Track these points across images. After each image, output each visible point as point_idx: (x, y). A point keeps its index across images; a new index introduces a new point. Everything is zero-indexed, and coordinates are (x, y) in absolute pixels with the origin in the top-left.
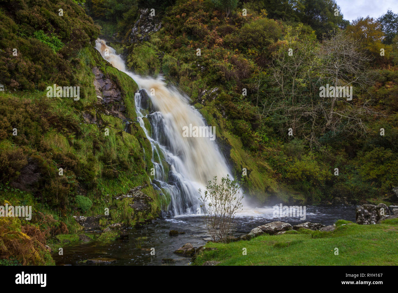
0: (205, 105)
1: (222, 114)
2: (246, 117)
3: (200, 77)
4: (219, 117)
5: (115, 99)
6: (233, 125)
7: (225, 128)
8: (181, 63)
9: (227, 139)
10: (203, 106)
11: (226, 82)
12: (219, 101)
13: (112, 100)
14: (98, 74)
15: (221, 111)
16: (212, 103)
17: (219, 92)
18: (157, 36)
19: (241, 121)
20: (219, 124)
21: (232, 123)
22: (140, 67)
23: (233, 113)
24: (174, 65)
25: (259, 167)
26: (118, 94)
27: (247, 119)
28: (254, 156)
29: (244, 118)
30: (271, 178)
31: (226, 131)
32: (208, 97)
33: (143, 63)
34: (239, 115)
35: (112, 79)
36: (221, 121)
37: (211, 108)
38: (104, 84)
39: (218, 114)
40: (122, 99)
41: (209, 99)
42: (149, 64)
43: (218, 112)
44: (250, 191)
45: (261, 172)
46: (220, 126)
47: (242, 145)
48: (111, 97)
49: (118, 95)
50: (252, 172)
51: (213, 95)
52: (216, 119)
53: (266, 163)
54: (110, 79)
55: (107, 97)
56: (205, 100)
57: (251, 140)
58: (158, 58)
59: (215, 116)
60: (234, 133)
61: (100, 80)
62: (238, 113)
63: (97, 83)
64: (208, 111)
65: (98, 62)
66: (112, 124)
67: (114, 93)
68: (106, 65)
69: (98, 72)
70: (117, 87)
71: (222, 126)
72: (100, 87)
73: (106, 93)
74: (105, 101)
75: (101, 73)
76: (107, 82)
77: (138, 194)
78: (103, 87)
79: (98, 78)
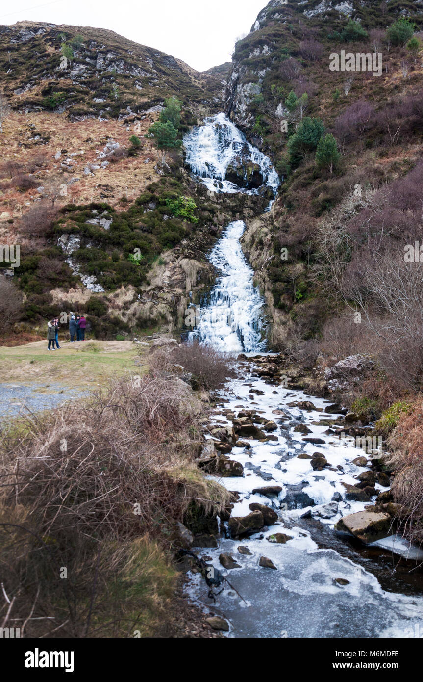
1: (270, 278)
5: (180, 280)
6: (273, 287)
9: (267, 298)
12: (270, 267)
13: (177, 282)
14: (170, 267)
15: (269, 275)
16: (266, 270)
19: (278, 283)
23: (273, 276)
35: (180, 268)
36: (267, 284)
38: (172, 273)
41: (266, 266)
47: (274, 303)
48: (176, 279)
55: (174, 280)
59: (264, 280)
60: (272, 293)
63: (168, 273)
64: (261, 276)
65: (177, 258)
66: (165, 297)
67: (180, 277)
68: (184, 258)
69: (171, 265)
70: (183, 272)
71: (266, 288)
72: (169, 275)
73: (173, 278)
74: (172, 283)
75: (173, 265)
76: (176, 270)
78: (172, 275)
79: (169, 269)
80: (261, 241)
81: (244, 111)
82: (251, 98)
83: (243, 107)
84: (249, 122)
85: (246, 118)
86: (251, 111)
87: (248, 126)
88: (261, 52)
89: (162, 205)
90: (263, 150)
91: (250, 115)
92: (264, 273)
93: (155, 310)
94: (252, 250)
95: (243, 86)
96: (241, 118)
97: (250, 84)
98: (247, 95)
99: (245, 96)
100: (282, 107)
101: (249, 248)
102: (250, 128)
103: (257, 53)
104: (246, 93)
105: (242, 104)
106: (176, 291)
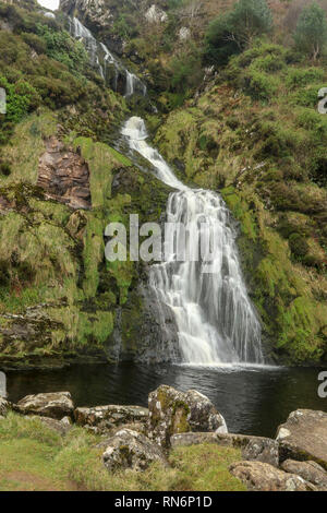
0: (240, 190)
1: (265, 203)
4: (259, 208)
5: (76, 179)
8: (224, 129)
9: (266, 241)
10: (237, 190)
12: (262, 182)
13: (70, 182)
14: (54, 146)
15: (264, 198)
16: (252, 186)
17: (266, 168)
19: (295, 213)
20: (256, 219)
21: (280, 216)
22: (168, 141)
24: (213, 134)
26: (81, 173)
32: (247, 177)
35: (76, 154)
36: (261, 214)
37: (249, 193)
38: (60, 159)
39: (259, 203)
40: (88, 180)
41: (248, 180)
42: (182, 136)
43: (258, 200)
47: (290, 254)
48: (68, 176)
49: (83, 175)
50: (297, 299)
51: (256, 173)
52: (254, 212)
54: (73, 152)
55: (61, 176)
56: (243, 182)
59: (252, 205)
61: (56, 154)
63: (48, 158)
64: (243, 198)
65: (65, 132)
66: (48, 213)
67: (75, 171)
68: (79, 135)
69: (55, 143)
70: (83, 164)
72: (51, 163)
73: (60, 172)
74: (57, 182)
75: (61, 144)
76: (66, 156)
77: (34, 314)
78: (57, 164)
79: (51, 150)
80: (212, 139)
81: (99, 6)
84: (106, 20)
85: (103, 14)
86: (109, 8)
87: (105, 23)
89: (29, 31)
91: (108, 12)
92: (249, 190)
93: (30, 239)
94: (187, 156)
96: (94, 13)
100: (156, 10)
101: (177, 152)
102: (107, 27)
106: (69, 201)
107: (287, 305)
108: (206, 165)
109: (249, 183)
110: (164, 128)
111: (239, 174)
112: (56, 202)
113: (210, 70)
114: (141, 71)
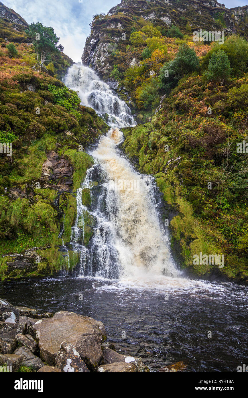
0: (166, 174)
1: (180, 181)
2: (202, 183)
3: (173, 147)
4: (176, 184)
5: (65, 174)
6: (188, 192)
7: (180, 195)
8: (161, 137)
9: (179, 206)
10: (164, 174)
11: (190, 149)
12: (178, 169)
13: (62, 176)
14: (52, 156)
15: (179, 178)
16: (173, 172)
17: (181, 160)
18: (155, 117)
19: (196, 187)
20: (174, 192)
21: (188, 189)
22: (130, 145)
23: (187, 179)
24: (155, 139)
25: (207, 235)
26: (68, 170)
27: (203, 185)
28: (203, 224)
29: (200, 184)
30: (219, 248)
31: (181, 198)
32: (171, 165)
33: (134, 142)
34: (193, 182)
35: (66, 159)
36: (177, 188)
37: (171, 176)
38: (56, 163)
39: (176, 182)
40: (72, 174)
41: (171, 168)
42: (139, 142)
43: (176, 180)
44: (187, 261)
45: (209, 241)
46: (175, 194)
47: (193, 212)
48: (60, 173)
49: (69, 172)
50: (195, 241)
51: (175, 163)
52: (173, 187)
53: (218, 232)
54: (64, 159)
55: (57, 173)
56: (168, 169)
57: (203, 207)
58: (147, 135)
59: (172, 183)
60: (188, 200)
61: (54, 161)
62: (193, 179)
63: (49, 164)
64: (167, 179)
65: (61, 147)
66: (45, 195)
67: (65, 170)
68: (69, 148)
69: (54, 154)
70: (70, 165)
71: (177, 193)
72: (50, 166)
73: (56, 170)
74: (54, 177)
75: (57, 155)
76: (60, 162)
77: (29, 254)
78: (54, 167)
79: (51, 159)
80: (154, 144)
81: (103, 62)
82: (109, 53)
83: (102, 58)
84: (107, 69)
85: (105, 66)
86: (109, 62)
87: (106, 72)
88: (115, 27)
89: (43, 89)
90: (118, 90)
91: (108, 64)
93: (30, 211)
94: (141, 154)
95: (103, 44)
96: (100, 66)
97: (109, 44)
98: (106, 51)
99: (104, 51)
100: (136, 61)
101: (135, 152)
102: (108, 74)
103: (112, 26)
104: (105, 49)
105: (102, 57)
106: (60, 187)
107: (188, 244)
108: (151, 159)
109: (172, 169)
110: (129, 137)
111: (167, 164)
112: (51, 189)
113: (164, 97)
114: (128, 100)
